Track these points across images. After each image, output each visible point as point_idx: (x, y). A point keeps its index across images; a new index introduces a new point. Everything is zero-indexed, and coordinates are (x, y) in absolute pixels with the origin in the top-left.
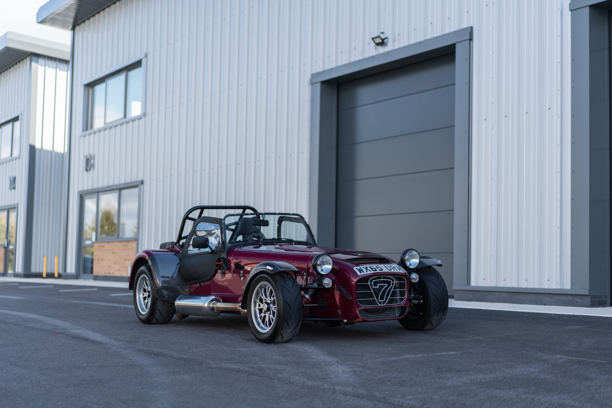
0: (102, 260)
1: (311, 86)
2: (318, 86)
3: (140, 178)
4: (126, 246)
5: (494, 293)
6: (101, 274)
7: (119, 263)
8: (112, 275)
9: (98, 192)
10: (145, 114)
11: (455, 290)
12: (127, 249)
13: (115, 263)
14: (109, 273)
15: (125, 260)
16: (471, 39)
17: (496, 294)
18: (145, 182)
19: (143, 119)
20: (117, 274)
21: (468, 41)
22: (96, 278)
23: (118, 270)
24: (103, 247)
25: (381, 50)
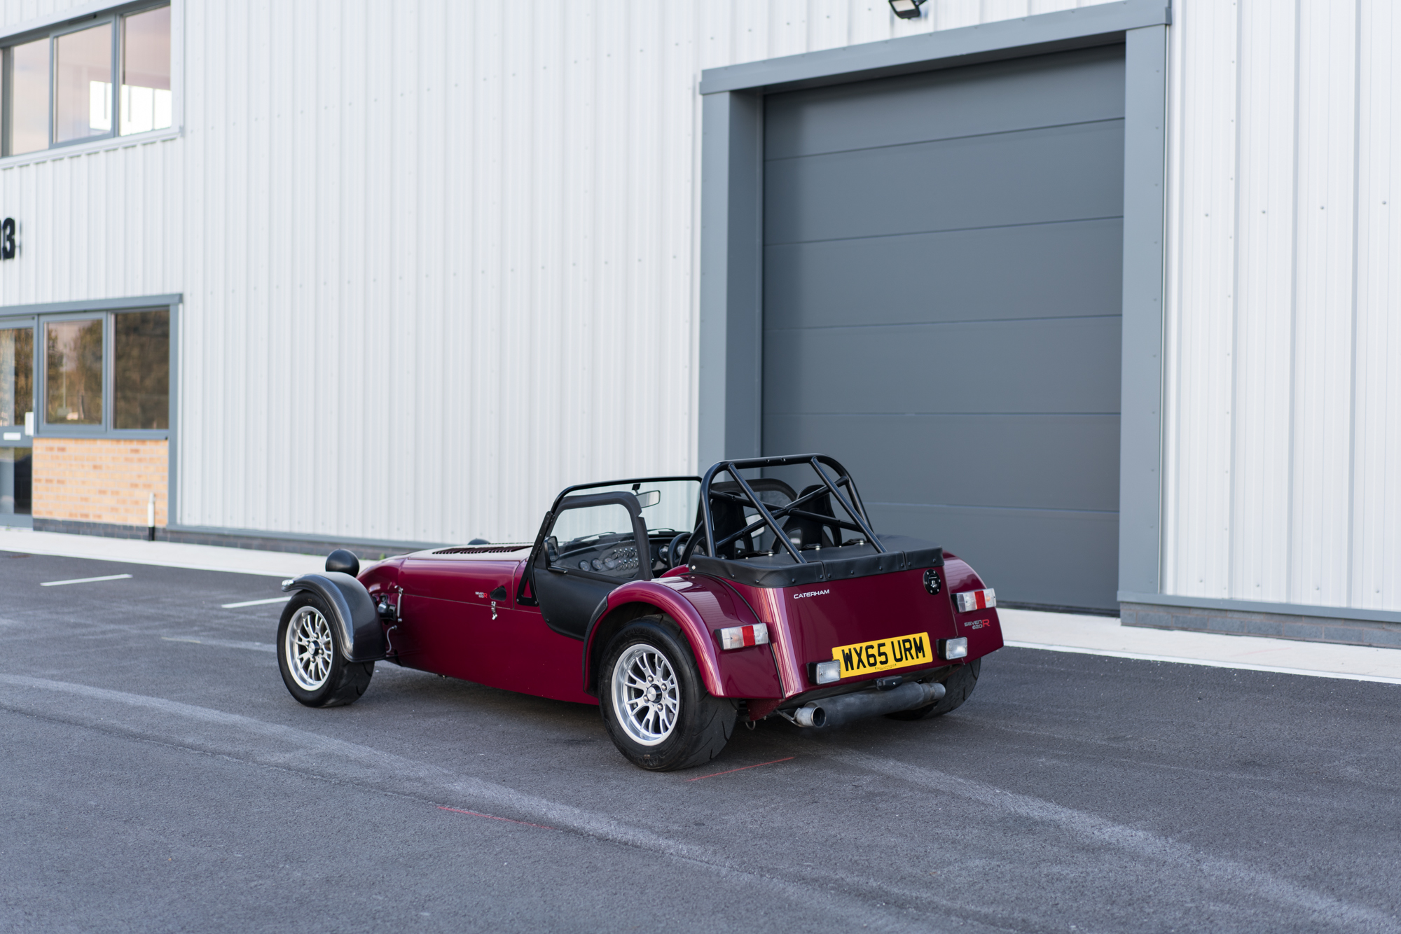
0: (60, 482)
1: (700, 98)
2: (724, 101)
3: (175, 289)
4: (136, 451)
5: (1230, 615)
6: (60, 516)
7: (116, 493)
8: (91, 519)
9: (39, 315)
10: (182, 130)
11: (1123, 602)
12: (140, 460)
13: (102, 492)
14: (87, 516)
15: (135, 486)
16: (1169, 24)
17: (1236, 615)
18: (187, 298)
19: (179, 140)
20: (108, 519)
21: (1164, 26)
22: (42, 525)
23: (114, 510)
24: (63, 449)
25: (908, 28)
